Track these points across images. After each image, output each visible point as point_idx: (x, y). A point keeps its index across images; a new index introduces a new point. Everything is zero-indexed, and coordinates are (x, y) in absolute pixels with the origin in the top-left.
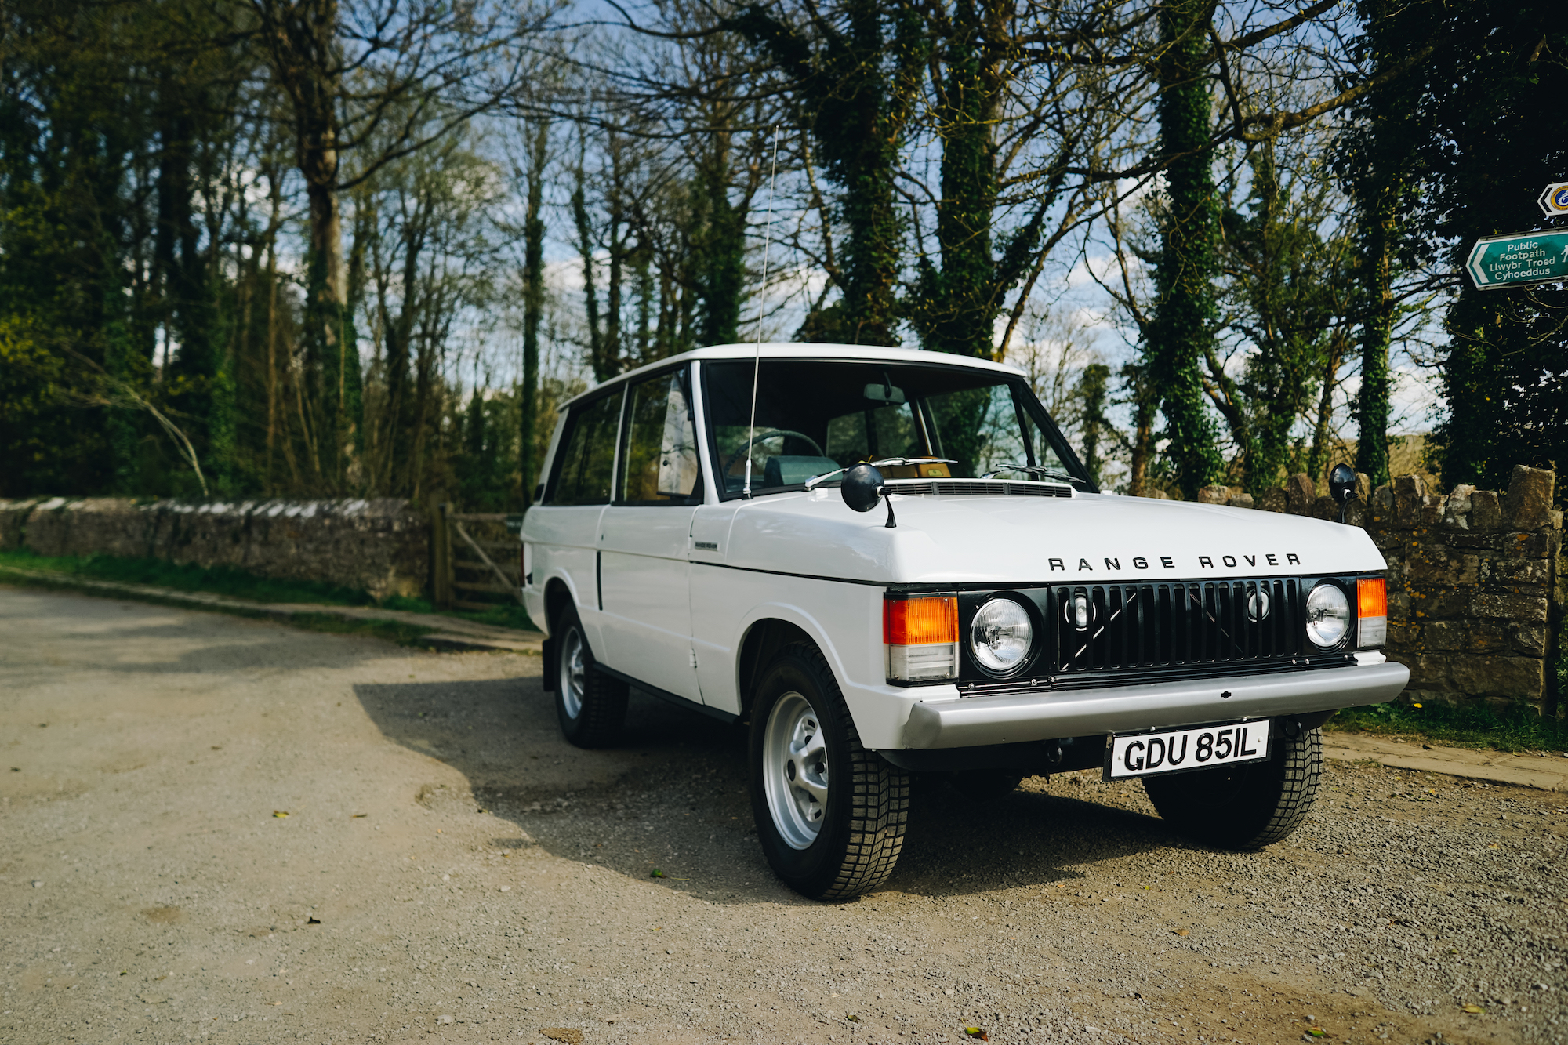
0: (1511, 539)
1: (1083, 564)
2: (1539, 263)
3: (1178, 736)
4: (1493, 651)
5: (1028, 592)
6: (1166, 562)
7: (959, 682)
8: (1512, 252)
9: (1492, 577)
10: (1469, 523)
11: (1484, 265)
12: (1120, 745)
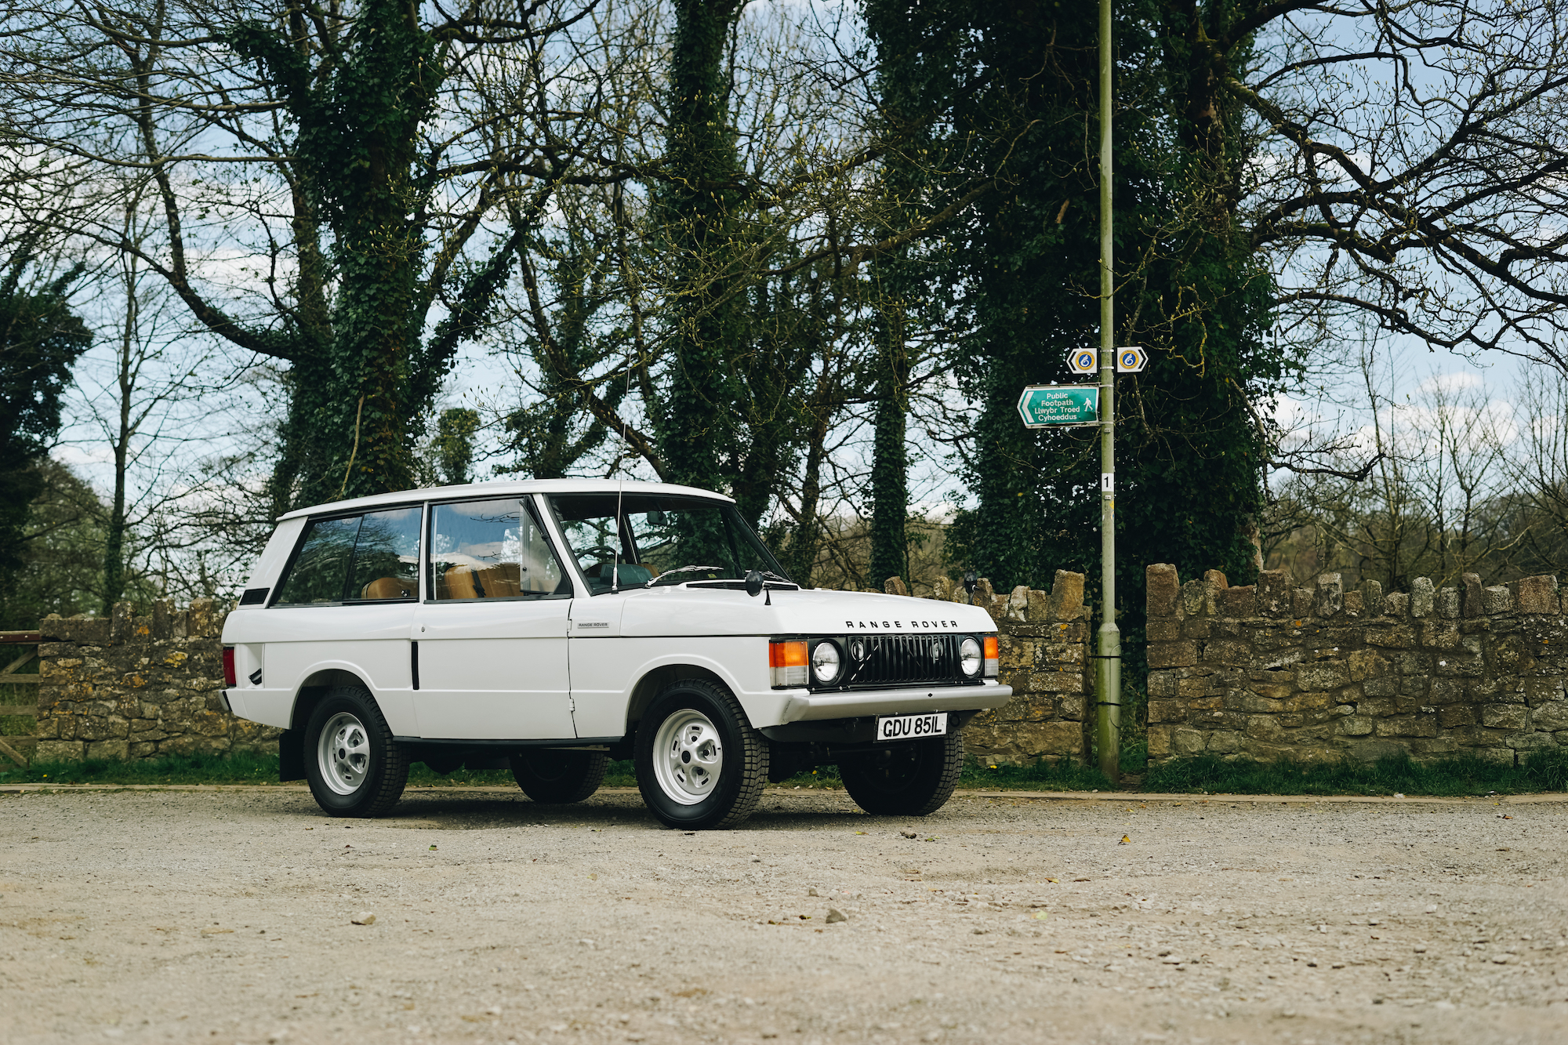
0: (1055, 629)
1: (861, 625)
2: (1070, 410)
3: (907, 718)
4: (1046, 719)
5: (837, 639)
6: (897, 624)
7: (808, 687)
8: (1050, 400)
9: (1044, 659)
10: (1026, 617)
11: (1031, 409)
12: (882, 721)
